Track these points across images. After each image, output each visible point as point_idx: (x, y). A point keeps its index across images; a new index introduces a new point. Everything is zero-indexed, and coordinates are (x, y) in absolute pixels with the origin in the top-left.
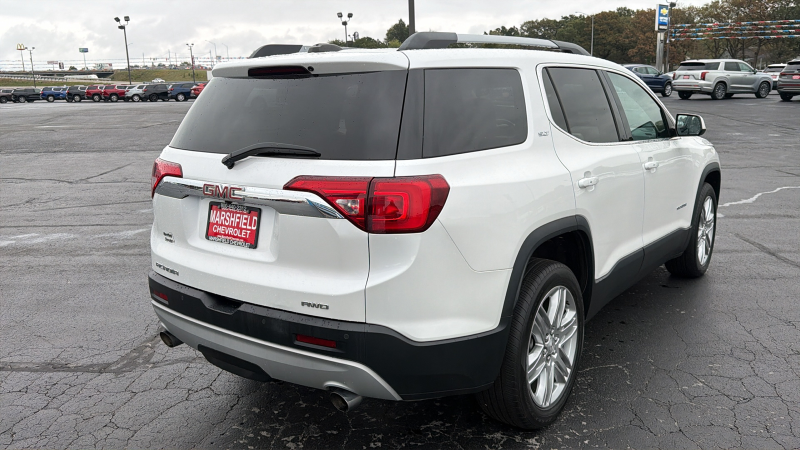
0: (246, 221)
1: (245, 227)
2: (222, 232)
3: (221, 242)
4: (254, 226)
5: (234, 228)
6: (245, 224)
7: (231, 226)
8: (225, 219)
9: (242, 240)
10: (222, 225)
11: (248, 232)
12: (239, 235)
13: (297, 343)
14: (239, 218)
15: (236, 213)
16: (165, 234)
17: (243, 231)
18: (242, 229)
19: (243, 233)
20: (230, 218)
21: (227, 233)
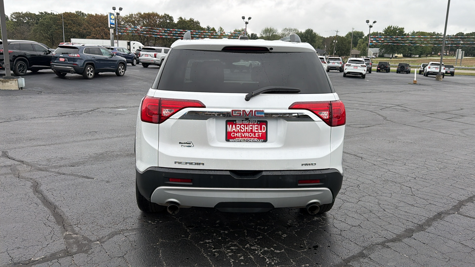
0: (257, 128)
1: (257, 131)
2: (239, 136)
3: (240, 141)
4: (264, 130)
5: (249, 133)
6: (256, 130)
7: (247, 132)
8: (240, 129)
9: (257, 139)
10: (238, 132)
11: (260, 134)
12: (253, 136)
13: (299, 185)
14: (252, 127)
15: (249, 124)
16: (180, 143)
17: (256, 134)
18: (255, 133)
19: (256, 135)
20: (244, 128)
21: (243, 136)
